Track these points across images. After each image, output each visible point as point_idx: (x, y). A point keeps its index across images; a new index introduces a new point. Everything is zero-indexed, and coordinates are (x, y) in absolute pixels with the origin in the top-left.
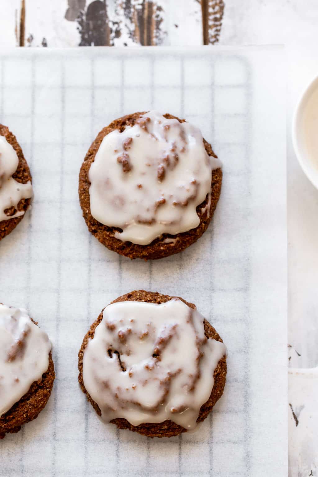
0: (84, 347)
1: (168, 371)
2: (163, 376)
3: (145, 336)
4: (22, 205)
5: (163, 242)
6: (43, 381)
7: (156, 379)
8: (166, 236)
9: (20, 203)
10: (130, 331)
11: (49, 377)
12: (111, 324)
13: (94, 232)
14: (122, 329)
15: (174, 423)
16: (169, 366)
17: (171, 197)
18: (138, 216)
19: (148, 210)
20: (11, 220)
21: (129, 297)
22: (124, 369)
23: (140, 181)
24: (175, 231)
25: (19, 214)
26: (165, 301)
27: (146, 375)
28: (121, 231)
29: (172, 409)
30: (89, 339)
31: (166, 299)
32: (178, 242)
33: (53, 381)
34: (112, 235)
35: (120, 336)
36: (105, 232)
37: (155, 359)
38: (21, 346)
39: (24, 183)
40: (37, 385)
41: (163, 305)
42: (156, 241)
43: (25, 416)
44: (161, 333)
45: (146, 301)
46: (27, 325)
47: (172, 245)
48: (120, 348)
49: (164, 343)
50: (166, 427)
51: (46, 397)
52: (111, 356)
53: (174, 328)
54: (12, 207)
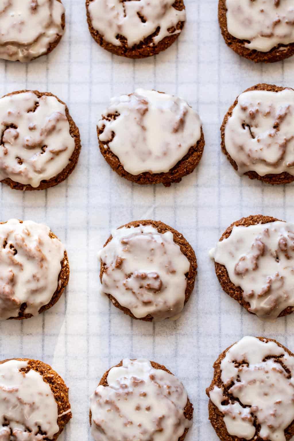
0: (225, 122)
1: (285, 137)
2: (281, 141)
3: (268, 114)
4: (179, 26)
5: (278, 50)
6: (197, 146)
7: (276, 143)
8: (280, 45)
9: (178, 24)
10: (257, 111)
11: (201, 143)
12: (244, 106)
13: (229, 44)
14: (252, 109)
15: (288, 174)
16: (285, 134)
17: (284, 18)
18: (262, 32)
19: (268, 27)
20: (172, 36)
21: (256, 88)
22: (253, 137)
23: (262, 8)
24: (287, 42)
25: (177, 32)
26: (281, 90)
27: (269, 141)
28: (249, 42)
29: (288, 164)
30: (229, 117)
31: (281, 89)
32: (289, 49)
33: (204, 147)
34: (243, 46)
35: (250, 114)
36: (238, 43)
37: (275, 130)
38: (182, 122)
39: (181, 10)
40: (193, 149)
41: (279, 93)
42: (274, 49)
43: (185, 170)
44: (279, 111)
45: (268, 90)
46: (185, 108)
47: (285, 52)
48: (250, 122)
49: (282, 118)
50: (283, 177)
51: (200, 157)
52: (244, 128)
53: (288, 108)
54: (173, 27)
